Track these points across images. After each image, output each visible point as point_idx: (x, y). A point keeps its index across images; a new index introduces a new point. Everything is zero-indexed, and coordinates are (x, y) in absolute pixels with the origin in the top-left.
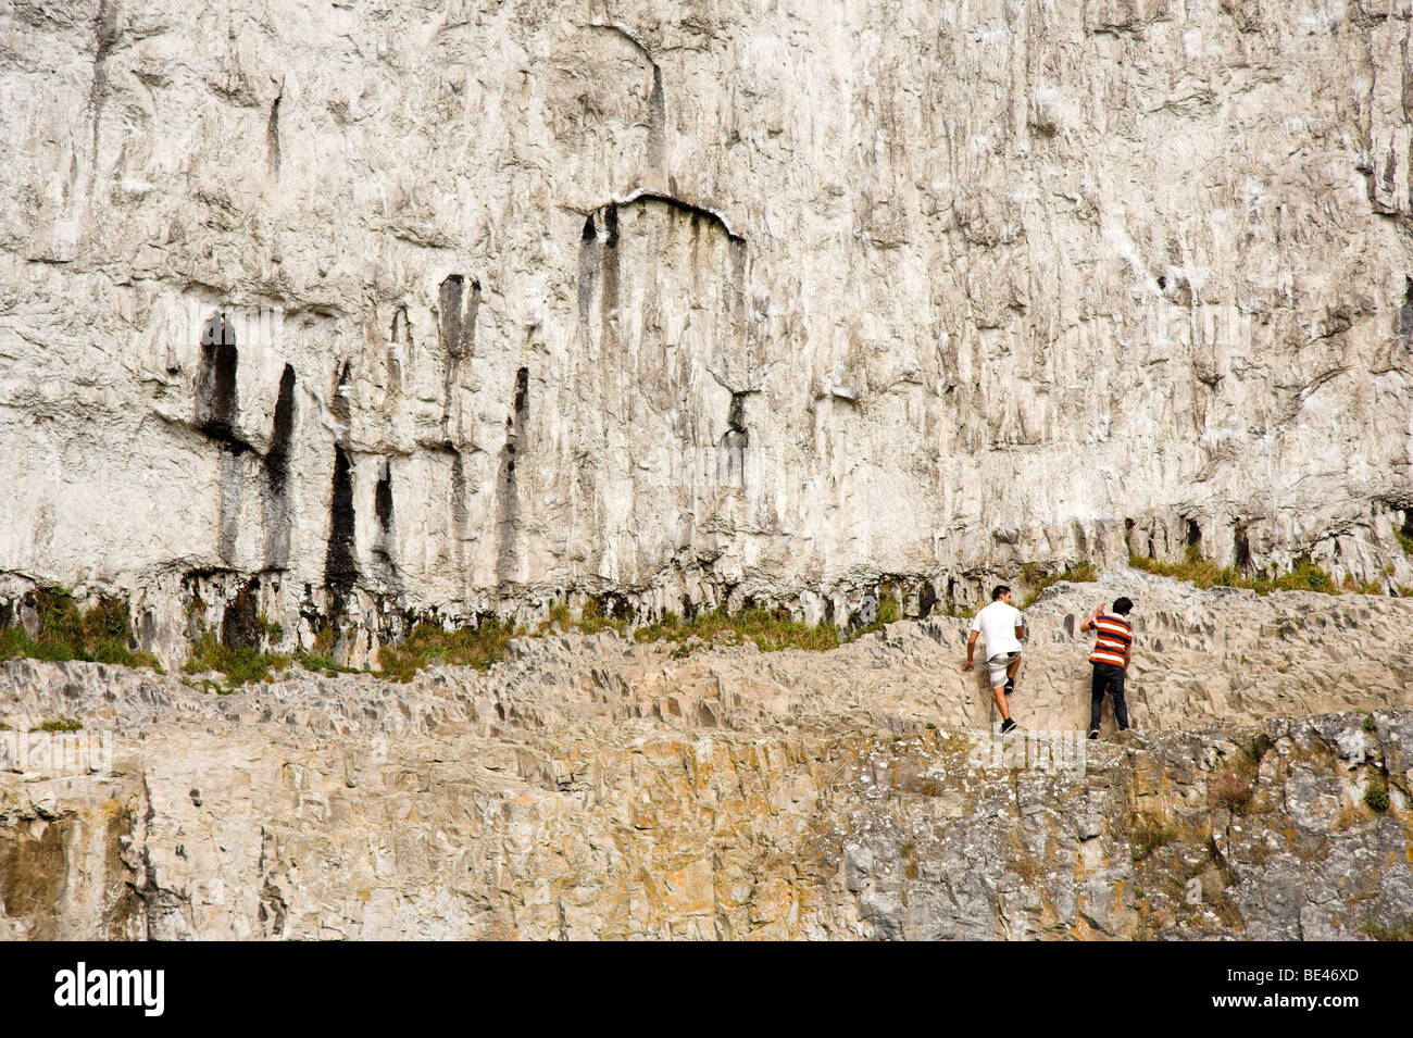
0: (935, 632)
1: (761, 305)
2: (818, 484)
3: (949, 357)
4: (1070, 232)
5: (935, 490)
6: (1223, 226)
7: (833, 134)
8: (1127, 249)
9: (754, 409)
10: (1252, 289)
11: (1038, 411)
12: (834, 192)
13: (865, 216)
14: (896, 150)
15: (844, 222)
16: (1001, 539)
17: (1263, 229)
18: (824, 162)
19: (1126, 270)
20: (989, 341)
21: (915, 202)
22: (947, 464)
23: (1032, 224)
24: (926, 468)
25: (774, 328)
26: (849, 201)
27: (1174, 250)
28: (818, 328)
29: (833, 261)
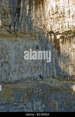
0: (19, 83)
1: (10, 67)
2: (13, 76)
3: (19, 69)
4: (25, 63)
5: (19, 76)
6: (32, 63)
7: (14, 59)
8: (28, 64)
9: (10, 72)
10: (33, 66)
11: (24, 72)
12: (14, 61)
13: (15, 63)
14: (17, 59)
15: (14, 63)
16: (22, 78)
17: (34, 63)
18: (13, 60)
19: (28, 65)
20: (21, 68)
21: (18, 62)
22: (19, 75)
23: (23, 63)
24: (18, 75)
25: (11, 68)
26: (14, 62)
27: (30, 64)
28: (13, 68)
29: (14, 65)
